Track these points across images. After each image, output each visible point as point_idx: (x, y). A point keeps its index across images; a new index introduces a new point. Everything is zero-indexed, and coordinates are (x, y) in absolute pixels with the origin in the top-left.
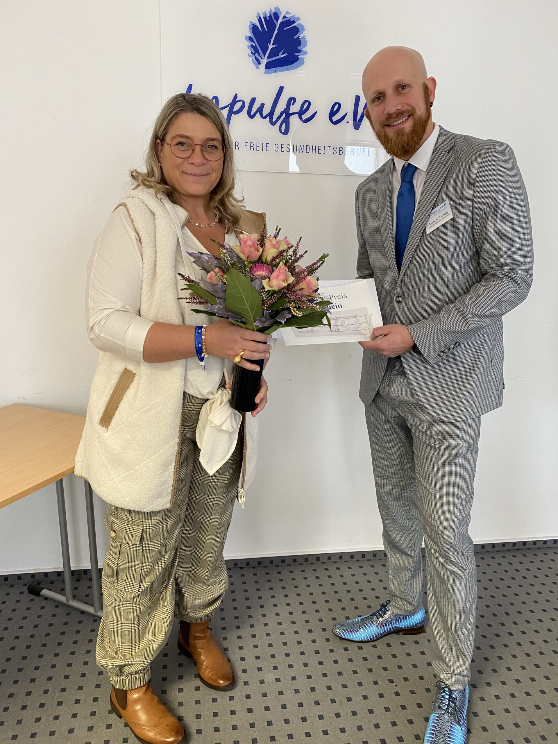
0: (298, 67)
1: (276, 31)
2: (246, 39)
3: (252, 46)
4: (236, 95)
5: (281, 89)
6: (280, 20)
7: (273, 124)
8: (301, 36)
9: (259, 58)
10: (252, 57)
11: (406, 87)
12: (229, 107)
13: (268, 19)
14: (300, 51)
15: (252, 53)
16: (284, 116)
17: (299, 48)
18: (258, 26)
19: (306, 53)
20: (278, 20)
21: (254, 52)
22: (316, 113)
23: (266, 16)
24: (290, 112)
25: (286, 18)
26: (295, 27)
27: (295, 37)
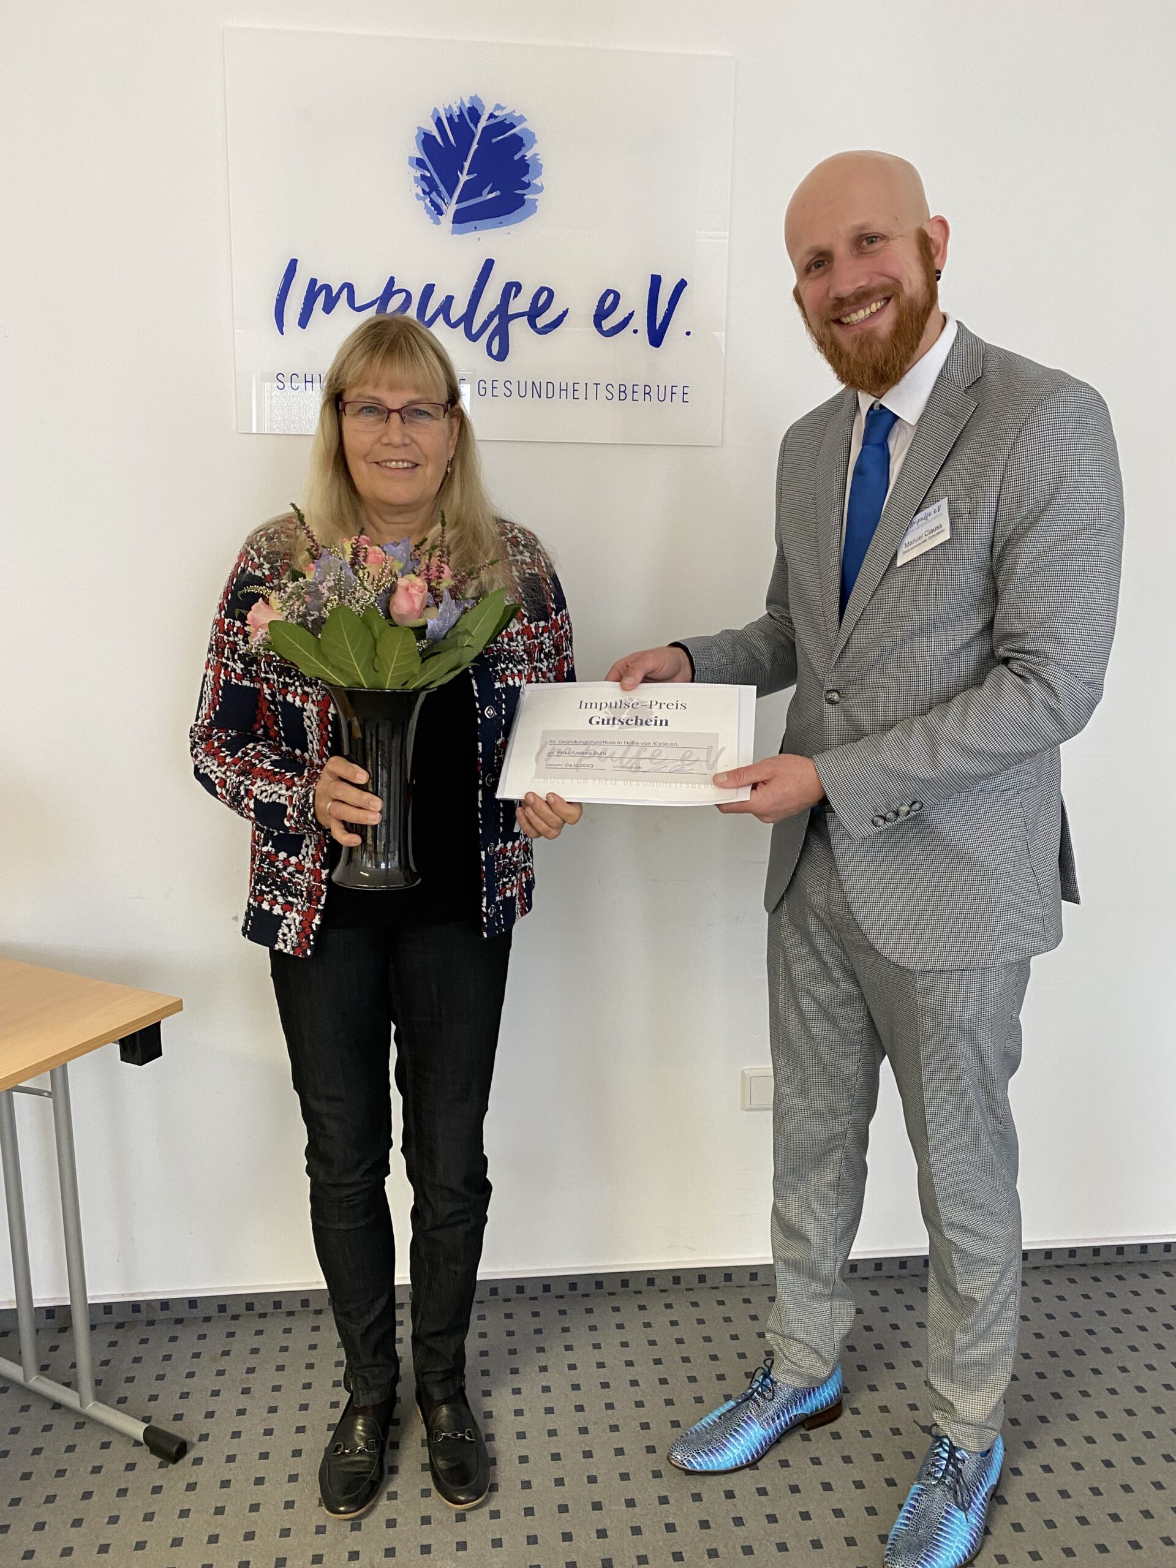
0: (523, 220)
1: (475, 146)
2: (410, 164)
3: (423, 177)
4: (392, 279)
5: (489, 265)
6: (483, 123)
7: (473, 338)
8: (529, 155)
9: (439, 201)
10: (424, 199)
11: (878, 239)
12: (377, 305)
13: (457, 120)
14: (527, 185)
15: (424, 191)
16: (496, 321)
17: (525, 179)
18: (434, 137)
19: (540, 189)
20: (478, 122)
21: (427, 190)
22: (565, 313)
23: (451, 115)
24: (510, 313)
25: (496, 117)
26: (514, 135)
27: (516, 157)
